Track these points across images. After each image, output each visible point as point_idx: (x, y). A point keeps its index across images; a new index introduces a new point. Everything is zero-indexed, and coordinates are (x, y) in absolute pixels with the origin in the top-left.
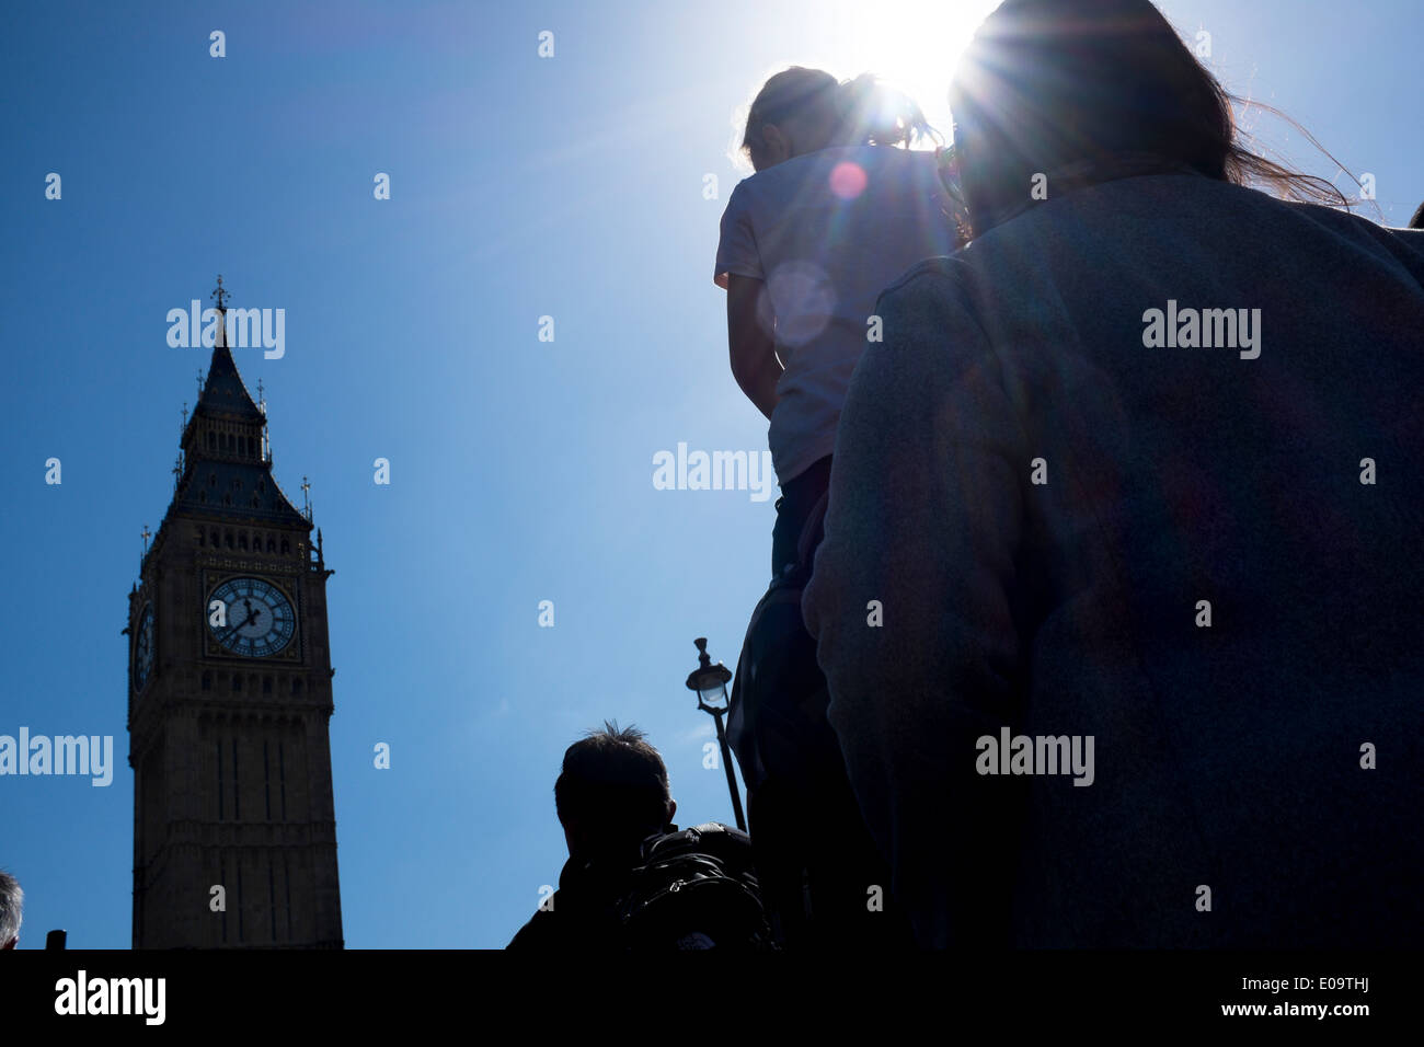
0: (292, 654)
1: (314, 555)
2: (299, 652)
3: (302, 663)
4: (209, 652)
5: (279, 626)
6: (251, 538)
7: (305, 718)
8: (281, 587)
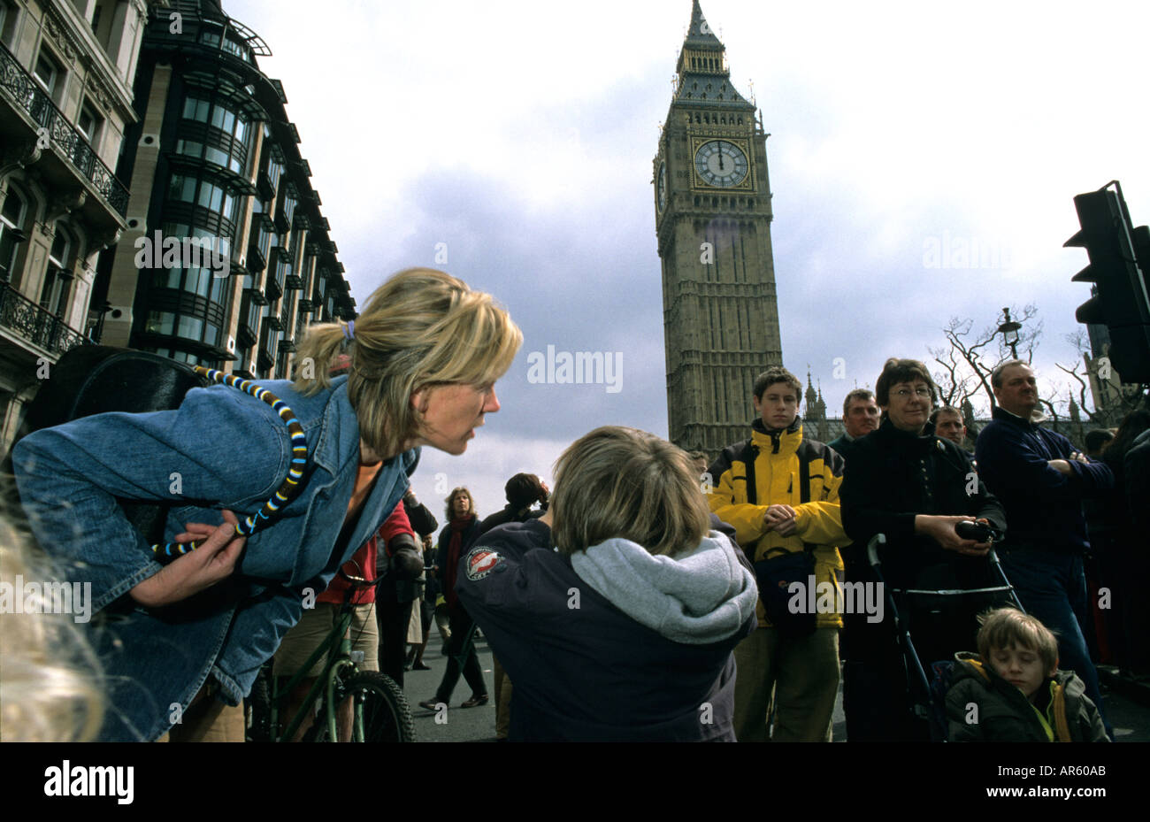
0: (746, 185)
1: (758, 126)
2: (751, 184)
3: (752, 191)
4: (698, 185)
5: (738, 169)
6: (719, 118)
7: (756, 223)
8: (739, 145)
